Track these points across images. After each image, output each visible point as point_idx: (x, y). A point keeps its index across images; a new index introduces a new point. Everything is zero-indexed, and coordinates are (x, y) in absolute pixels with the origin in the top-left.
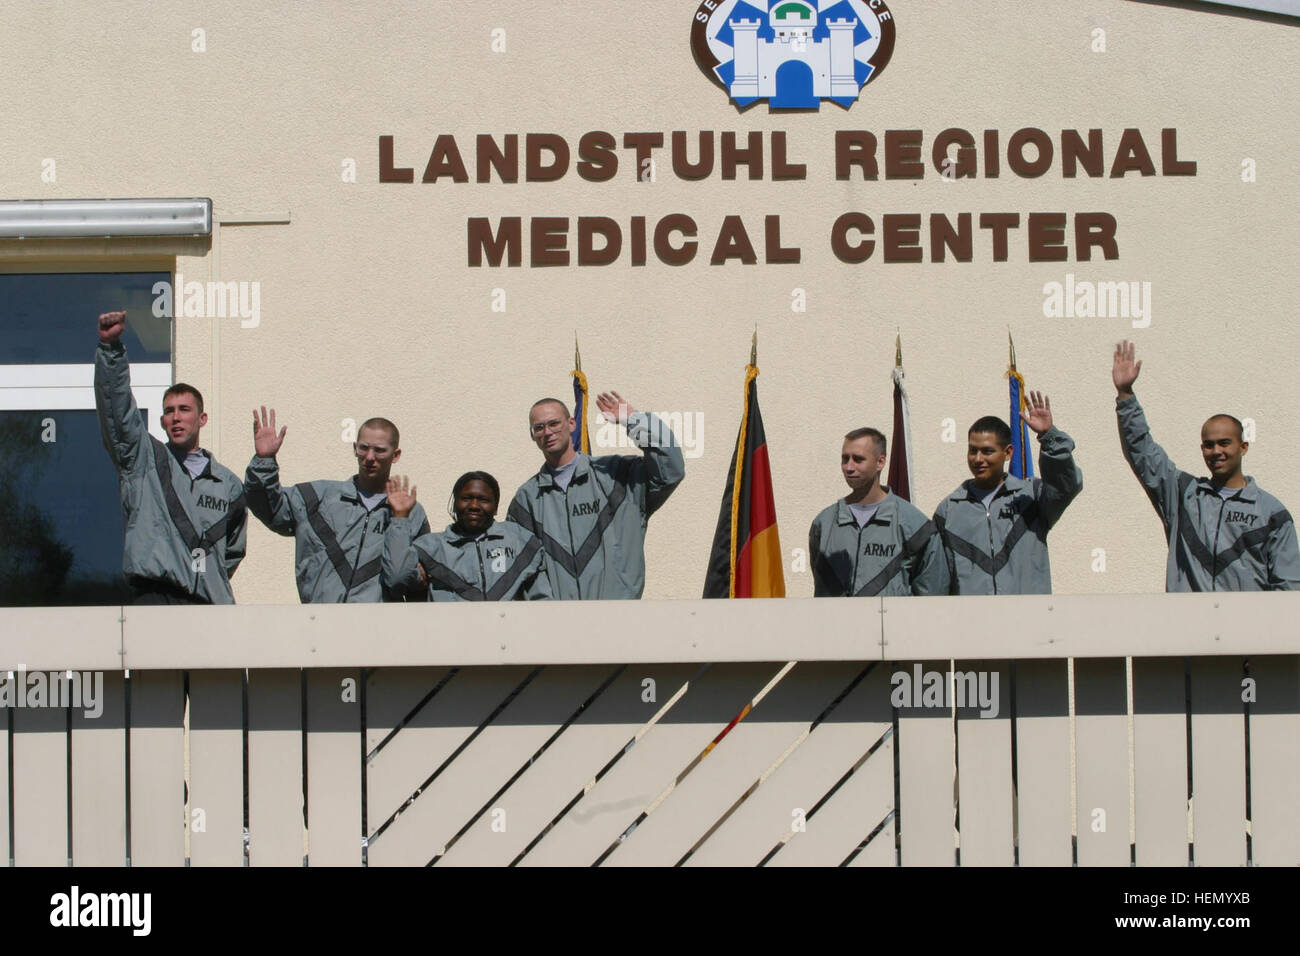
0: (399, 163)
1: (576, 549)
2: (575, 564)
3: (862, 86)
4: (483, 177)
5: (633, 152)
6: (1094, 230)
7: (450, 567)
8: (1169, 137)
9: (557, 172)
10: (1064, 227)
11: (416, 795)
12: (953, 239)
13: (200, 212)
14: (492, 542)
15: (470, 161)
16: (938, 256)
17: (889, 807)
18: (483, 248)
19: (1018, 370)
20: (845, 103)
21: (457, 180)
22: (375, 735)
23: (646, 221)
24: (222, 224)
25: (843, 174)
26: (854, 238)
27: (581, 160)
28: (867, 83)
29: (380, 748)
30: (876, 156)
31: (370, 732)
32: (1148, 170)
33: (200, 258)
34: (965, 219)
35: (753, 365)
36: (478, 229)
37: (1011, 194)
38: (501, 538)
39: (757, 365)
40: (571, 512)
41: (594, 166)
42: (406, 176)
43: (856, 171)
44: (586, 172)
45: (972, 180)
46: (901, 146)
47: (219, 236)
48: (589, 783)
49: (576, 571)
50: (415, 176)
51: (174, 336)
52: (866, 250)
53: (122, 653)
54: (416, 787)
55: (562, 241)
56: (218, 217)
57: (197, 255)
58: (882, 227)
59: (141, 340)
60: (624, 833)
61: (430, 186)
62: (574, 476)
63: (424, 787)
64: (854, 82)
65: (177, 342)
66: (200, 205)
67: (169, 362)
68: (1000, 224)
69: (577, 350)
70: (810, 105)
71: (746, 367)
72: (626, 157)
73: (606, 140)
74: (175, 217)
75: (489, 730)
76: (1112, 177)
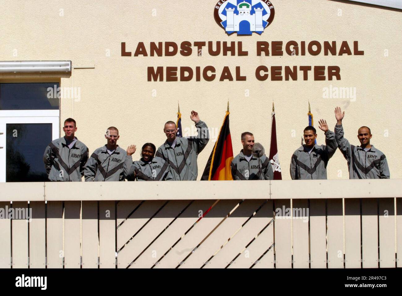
0: (127, 50)
1: (179, 166)
2: (179, 171)
3: (265, 28)
4: (152, 55)
5: (197, 47)
6: (333, 71)
7: (143, 173)
8: (356, 44)
9: (174, 53)
10: (325, 70)
11: (131, 239)
12: (292, 74)
13: (68, 65)
14: (154, 164)
15: (148, 49)
16: (287, 79)
17: (272, 243)
18: (152, 76)
19: (311, 113)
20: (260, 33)
21: (144, 55)
22: (119, 221)
23: (201, 68)
24: (75, 68)
25: (259, 54)
26: (262, 73)
27: (181, 50)
28: (266, 27)
29: (121, 224)
30: (269, 49)
31: (118, 220)
32: (349, 53)
33: (68, 78)
34: (295, 68)
35: (228, 111)
36: (150, 70)
37: (309, 60)
38: (156, 162)
39: (229, 111)
40: (176, 155)
41: (185, 51)
42: (129, 54)
43: (263, 53)
44: (183, 53)
45: (297, 56)
46: (276, 46)
47: (73, 72)
48: (183, 236)
49: (179, 172)
50: (132, 54)
51: (60, 102)
52: (265, 77)
53: (45, 196)
54: (132, 236)
55: (176, 74)
56: (73, 66)
57: (67, 78)
58: (270, 70)
59: (50, 103)
60: (193, 250)
61: (136, 57)
62: (176, 144)
63: (134, 236)
64: (262, 27)
65: (61, 104)
66: (68, 63)
67: (58, 109)
68: (305, 69)
69: (179, 106)
70: (249, 34)
71: (226, 112)
72: (195, 49)
73: (189, 44)
74: (60, 66)
75: (153, 219)
76: (339, 55)
